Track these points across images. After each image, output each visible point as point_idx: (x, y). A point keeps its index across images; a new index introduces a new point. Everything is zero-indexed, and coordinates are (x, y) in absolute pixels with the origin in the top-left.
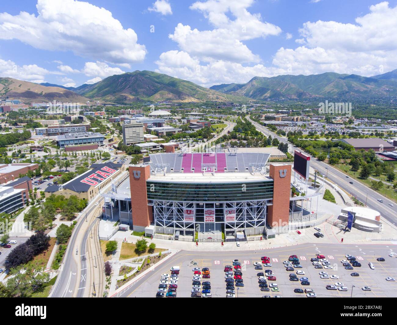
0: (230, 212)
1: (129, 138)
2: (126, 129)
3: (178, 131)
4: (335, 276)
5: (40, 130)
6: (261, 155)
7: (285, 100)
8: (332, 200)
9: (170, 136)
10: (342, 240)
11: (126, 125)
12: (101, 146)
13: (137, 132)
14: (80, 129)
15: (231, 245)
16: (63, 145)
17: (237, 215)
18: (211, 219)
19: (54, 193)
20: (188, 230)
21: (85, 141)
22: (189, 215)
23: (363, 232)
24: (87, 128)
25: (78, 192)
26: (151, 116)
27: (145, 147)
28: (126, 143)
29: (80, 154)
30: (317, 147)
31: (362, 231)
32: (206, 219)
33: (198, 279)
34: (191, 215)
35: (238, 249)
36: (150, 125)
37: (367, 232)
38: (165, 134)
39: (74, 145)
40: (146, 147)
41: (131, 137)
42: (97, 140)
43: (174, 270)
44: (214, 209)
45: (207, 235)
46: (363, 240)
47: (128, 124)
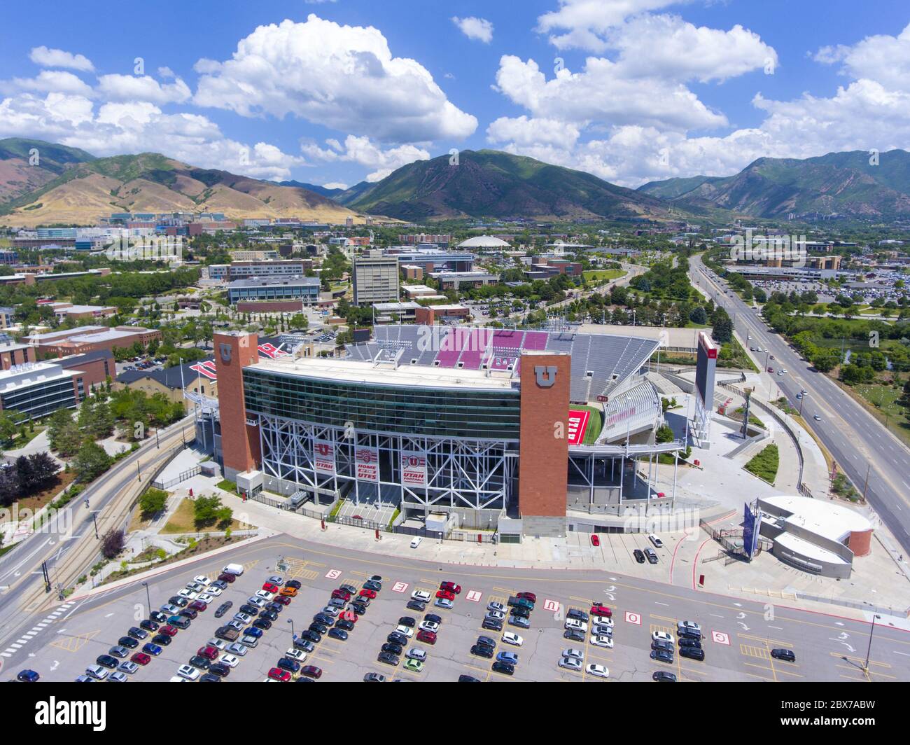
0: (414, 462)
1: (363, 289)
2: (358, 270)
3: (490, 281)
4: (599, 667)
5: (216, 270)
6: (637, 342)
7: (838, 217)
8: (766, 475)
9: (466, 292)
10: (702, 579)
11: (359, 262)
12: (313, 304)
13: (382, 278)
14: (293, 270)
15: (400, 541)
16: (236, 299)
17: (430, 471)
18: (370, 472)
19: (130, 386)
20: (323, 491)
21: (280, 293)
22: (324, 457)
23: (792, 569)
24: (305, 268)
25: (169, 386)
26: (462, 249)
27: (387, 311)
28: (359, 301)
29: (258, 319)
30: (835, 336)
31: (788, 567)
32: (359, 470)
33: (259, 601)
34: (328, 457)
35: (409, 554)
36: (440, 266)
37: (801, 572)
38: (456, 287)
39: (257, 300)
40: (391, 311)
41: (369, 289)
42: (305, 292)
43: (229, 571)
44: (376, 450)
45: (360, 508)
46: (770, 592)
47: (363, 259)
